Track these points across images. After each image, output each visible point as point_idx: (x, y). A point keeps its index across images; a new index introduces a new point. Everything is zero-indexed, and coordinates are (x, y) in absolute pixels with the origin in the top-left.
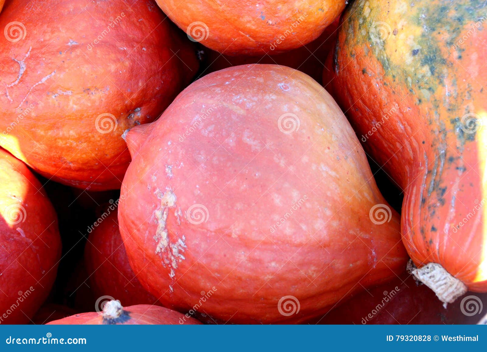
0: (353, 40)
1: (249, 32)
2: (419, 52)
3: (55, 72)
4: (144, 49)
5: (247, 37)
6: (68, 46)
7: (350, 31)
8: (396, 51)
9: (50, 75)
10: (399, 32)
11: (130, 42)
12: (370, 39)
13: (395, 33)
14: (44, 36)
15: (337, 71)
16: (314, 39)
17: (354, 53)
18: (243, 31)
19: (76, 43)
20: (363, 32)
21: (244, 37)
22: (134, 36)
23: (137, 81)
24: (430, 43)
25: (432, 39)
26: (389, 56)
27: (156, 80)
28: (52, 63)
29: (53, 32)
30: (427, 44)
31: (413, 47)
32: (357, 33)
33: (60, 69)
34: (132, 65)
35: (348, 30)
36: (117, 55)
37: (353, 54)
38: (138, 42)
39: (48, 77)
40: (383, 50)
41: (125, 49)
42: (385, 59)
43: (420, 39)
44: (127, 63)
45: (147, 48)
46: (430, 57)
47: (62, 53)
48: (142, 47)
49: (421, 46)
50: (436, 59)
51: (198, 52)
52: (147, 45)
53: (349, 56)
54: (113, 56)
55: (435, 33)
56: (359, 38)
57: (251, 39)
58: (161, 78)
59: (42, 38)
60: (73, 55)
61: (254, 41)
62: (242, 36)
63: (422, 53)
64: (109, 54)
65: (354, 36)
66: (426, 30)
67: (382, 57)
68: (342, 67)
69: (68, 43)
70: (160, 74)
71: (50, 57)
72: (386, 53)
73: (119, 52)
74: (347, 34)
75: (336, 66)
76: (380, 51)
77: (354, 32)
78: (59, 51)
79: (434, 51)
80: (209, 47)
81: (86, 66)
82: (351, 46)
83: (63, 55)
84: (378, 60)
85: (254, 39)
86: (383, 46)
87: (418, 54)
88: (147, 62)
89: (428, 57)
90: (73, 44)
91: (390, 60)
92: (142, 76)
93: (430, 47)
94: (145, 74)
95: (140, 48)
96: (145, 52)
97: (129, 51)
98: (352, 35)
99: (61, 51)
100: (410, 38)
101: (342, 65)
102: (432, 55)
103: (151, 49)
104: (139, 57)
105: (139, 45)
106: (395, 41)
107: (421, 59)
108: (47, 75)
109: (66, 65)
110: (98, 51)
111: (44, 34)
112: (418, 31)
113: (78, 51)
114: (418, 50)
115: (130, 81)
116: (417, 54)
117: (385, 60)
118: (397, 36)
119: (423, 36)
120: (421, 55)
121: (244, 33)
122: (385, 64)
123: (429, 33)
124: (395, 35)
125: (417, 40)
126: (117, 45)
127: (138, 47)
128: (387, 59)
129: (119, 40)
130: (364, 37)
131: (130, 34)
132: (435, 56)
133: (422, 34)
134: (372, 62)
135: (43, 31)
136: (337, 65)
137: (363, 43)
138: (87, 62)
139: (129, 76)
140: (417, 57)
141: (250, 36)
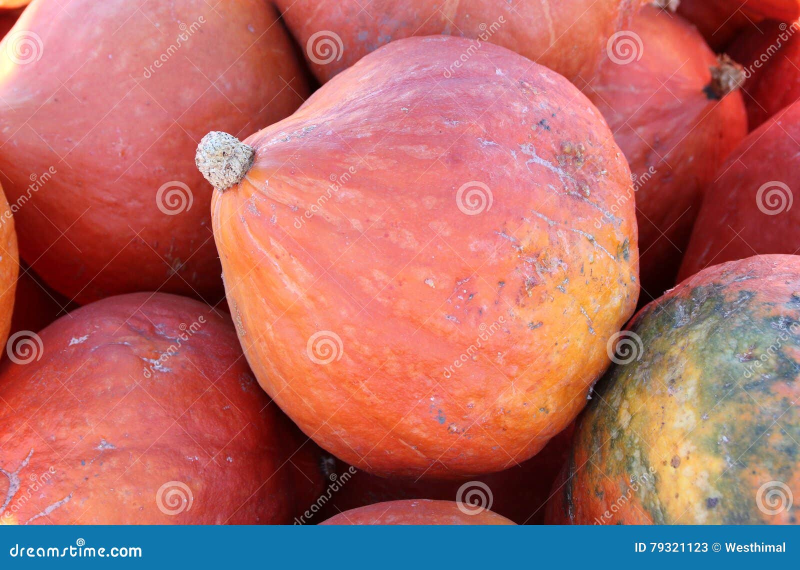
0: (600, 465)
1: (416, 441)
2: (719, 504)
3: (70, 497)
4: (230, 459)
5: (412, 450)
6: (98, 452)
7: (596, 449)
8: (677, 496)
9: (61, 501)
10: (681, 463)
11: (206, 446)
12: (630, 468)
13: (675, 463)
14: (58, 431)
15: (571, 517)
16: (530, 457)
17: (601, 489)
18: (405, 439)
19: (112, 446)
20: (619, 455)
21: (406, 450)
22: (213, 436)
23: (213, 517)
24: (737, 489)
25: (742, 482)
26: (665, 505)
27: (246, 516)
28: (67, 480)
29: (73, 426)
30: (733, 491)
31: (707, 492)
32: (607, 455)
33: (80, 491)
34: (207, 489)
35: (590, 446)
36: (181, 469)
37: (599, 491)
38: (219, 447)
39: (57, 504)
40: (654, 491)
41: (197, 459)
42: (658, 508)
43: (720, 479)
44: (199, 485)
45: (235, 458)
46: (739, 514)
47: (86, 463)
48: (226, 456)
49: (722, 492)
50: (749, 518)
51: (323, 462)
52: (235, 452)
53: (592, 494)
54: (174, 471)
55: (746, 473)
56: (611, 463)
57: (419, 453)
58: (256, 511)
59: (52, 435)
60: (105, 467)
61: (424, 456)
62: (404, 447)
63: (725, 507)
64: (168, 468)
65: (602, 458)
66: (731, 465)
67: (653, 505)
68: (579, 510)
69: (97, 445)
70: (254, 504)
71: (64, 470)
72: (659, 499)
73: (185, 464)
74: (590, 452)
75: (570, 508)
76: (649, 492)
77: (602, 451)
78: (81, 460)
79: (746, 504)
80: (344, 461)
81: (126, 488)
82: (596, 477)
83: (87, 467)
84: (645, 508)
85: (424, 454)
86: (654, 485)
87: (716, 506)
88: (233, 483)
89: (736, 514)
90: (107, 447)
91: (667, 512)
92: (222, 507)
93: (737, 496)
94: (228, 504)
95: (222, 458)
96: (230, 466)
97: (205, 464)
98: (599, 456)
99: (85, 460)
100: (702, 476)
101: (580, 506)
102: (741, 512)
103: (241, 458)
104: (221, 473)
105: (220, 453)
106: (675, 479)
107: (721, 516)
108: (56, 502)
109: (90, 485)
110: (149, 462)
111: (58, 427)
112: (717, 465)
113: (114, 462)
114: (716, 500)
115: (201, 517)
116: (714, 507)
117: (657, 510)
118: (678, 469)
119: (725, 474)
120: (722, 510)
121: (406, 442)
122: (658, 518)
123: (735, 469)
124: (675, 467)
125: (715, 482)
126: (182, 451)
127: (220, 456)
128: (661, 508)
129: (187, 444)
130: (619, 464)
131: (208, 433)
132: (747, 514)
133: (724, 471)
134: (634, 512)
135: (56, 423)
136: (571, 505)
137: (618, 474)
138: (127, 480)
139: (200, 508)
140: (714, 511)
141: (418, 449)
